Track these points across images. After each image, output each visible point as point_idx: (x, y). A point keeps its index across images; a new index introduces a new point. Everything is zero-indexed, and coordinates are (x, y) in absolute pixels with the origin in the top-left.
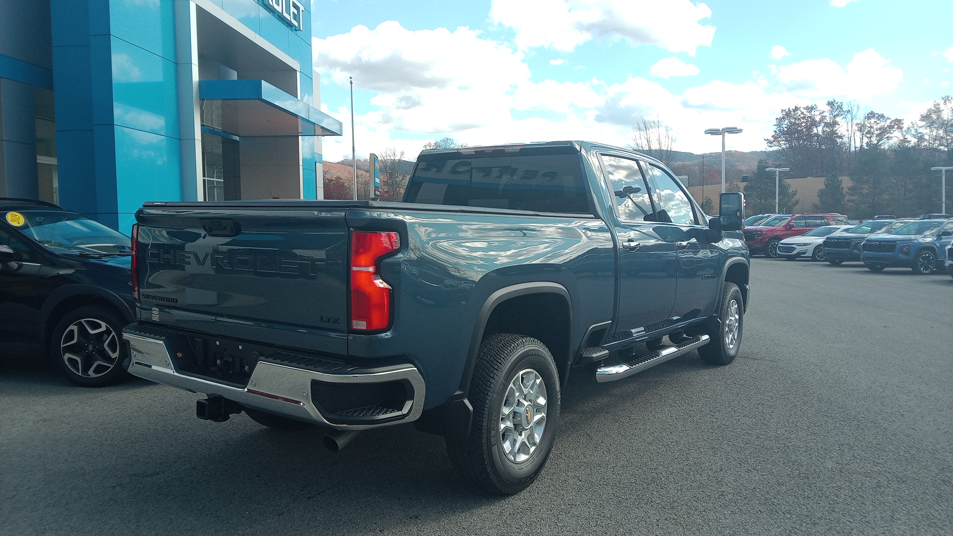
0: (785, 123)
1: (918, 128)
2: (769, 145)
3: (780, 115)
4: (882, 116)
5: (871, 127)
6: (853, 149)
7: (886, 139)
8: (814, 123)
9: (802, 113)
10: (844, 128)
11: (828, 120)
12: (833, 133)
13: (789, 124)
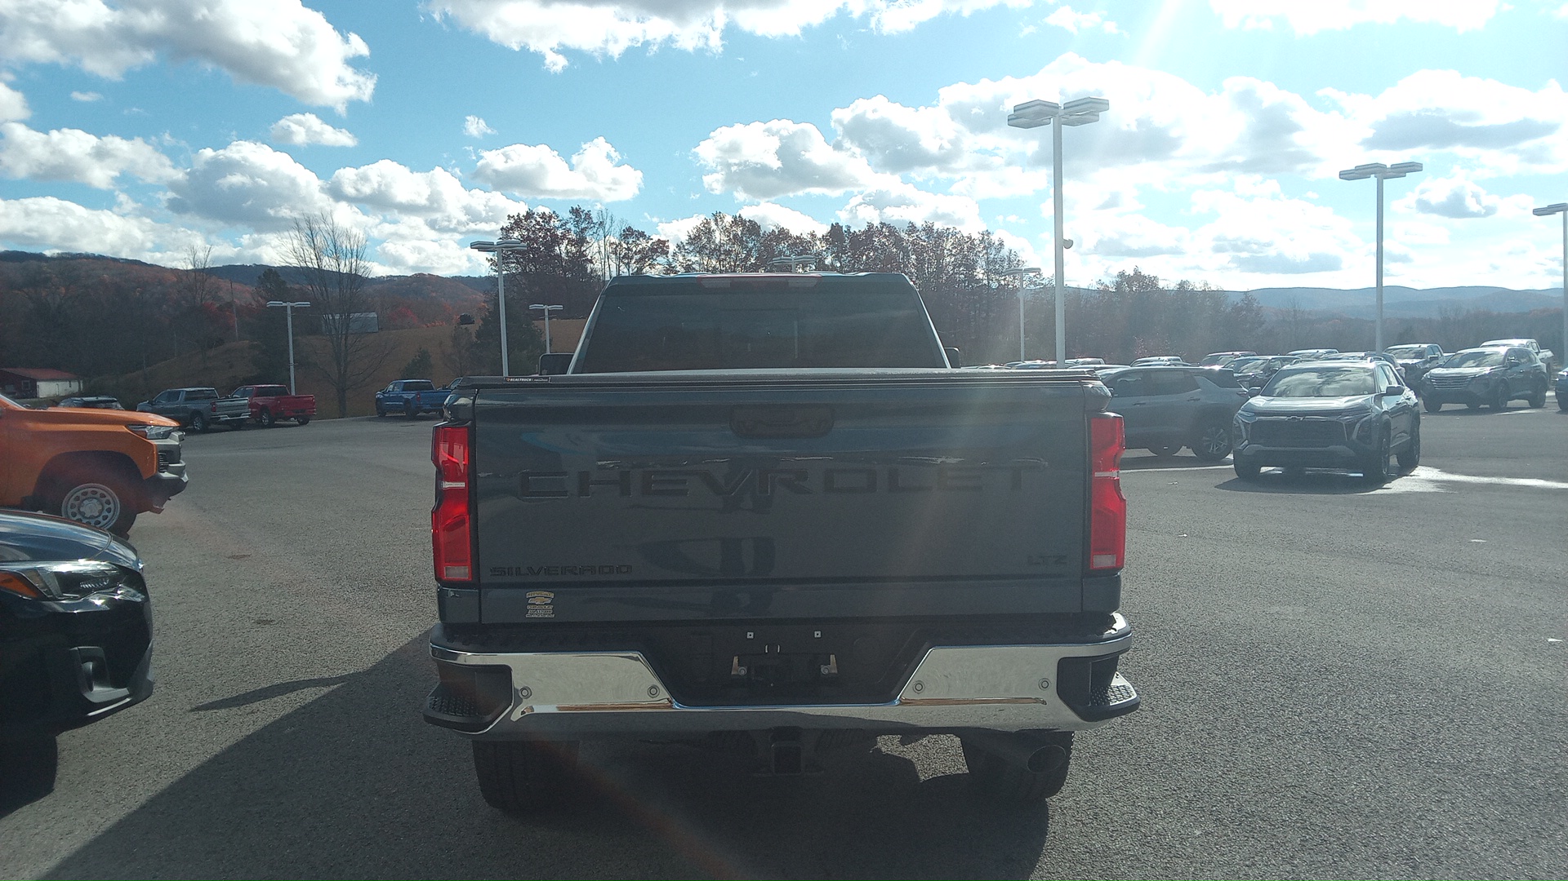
0: (515, 236)
1: (686, 254)
2: (494, 268)
3: (506, 223)
4: (642, 234)
5: (629, 249)
6: (607, 278)
7: (648, 267)
8: (556, 240)
9: (538, 223)
10: (595, 249)
11: (572, 236)
12: (582, 254)
13: (519, 237)
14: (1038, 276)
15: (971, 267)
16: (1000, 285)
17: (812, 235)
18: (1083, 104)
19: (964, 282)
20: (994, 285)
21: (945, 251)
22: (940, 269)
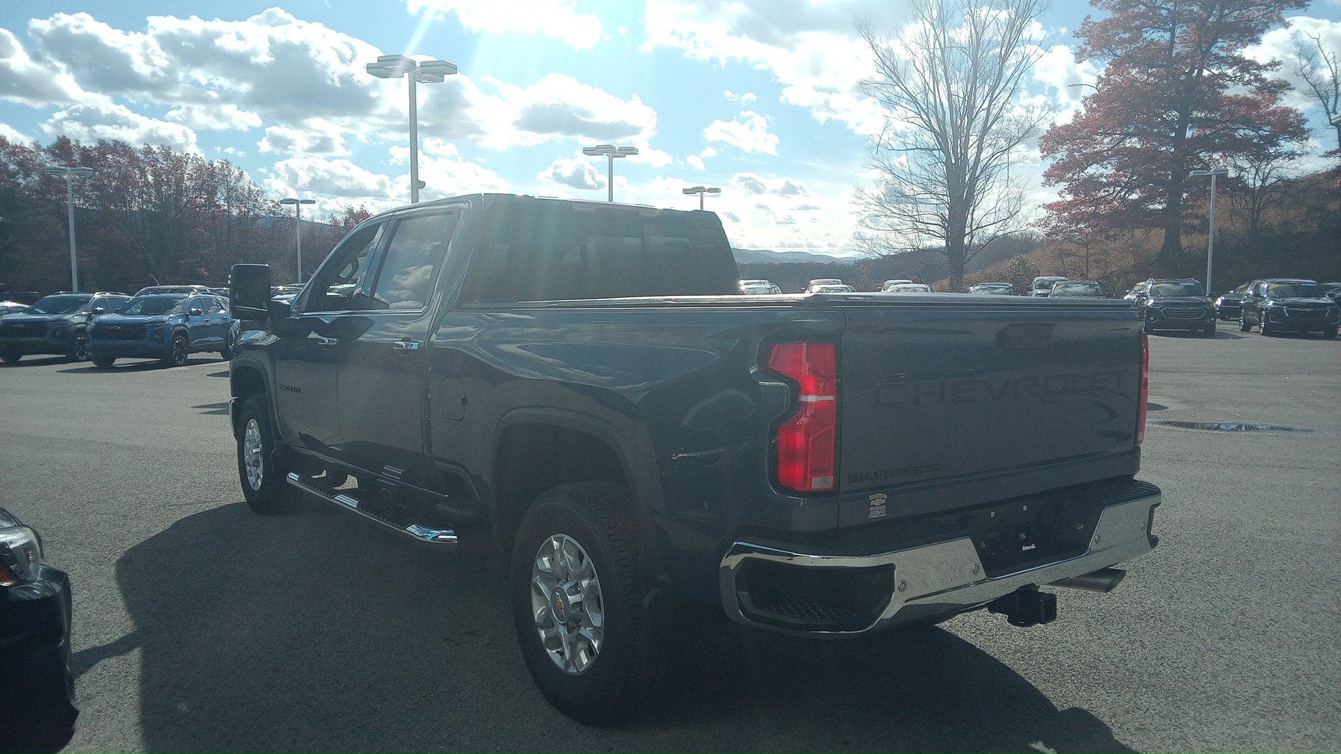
14: (277, 206)
15: (212, 193)
16: (241, 212)
17: (37, 146)
18: (435, 66)
19: (203, 205)
20: (235, 212)
21: (185, 176)
22: (180, 192)
